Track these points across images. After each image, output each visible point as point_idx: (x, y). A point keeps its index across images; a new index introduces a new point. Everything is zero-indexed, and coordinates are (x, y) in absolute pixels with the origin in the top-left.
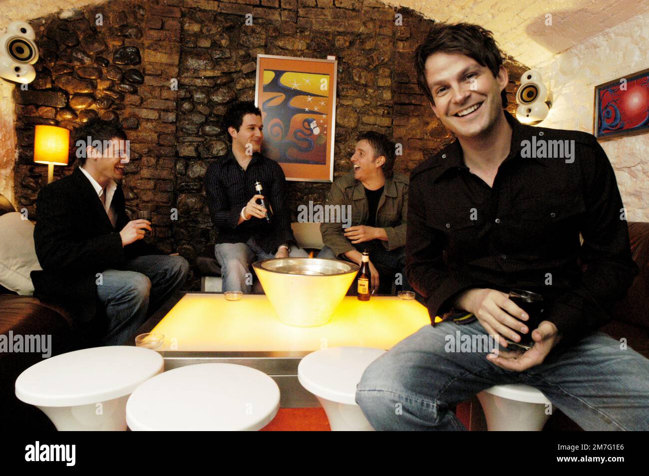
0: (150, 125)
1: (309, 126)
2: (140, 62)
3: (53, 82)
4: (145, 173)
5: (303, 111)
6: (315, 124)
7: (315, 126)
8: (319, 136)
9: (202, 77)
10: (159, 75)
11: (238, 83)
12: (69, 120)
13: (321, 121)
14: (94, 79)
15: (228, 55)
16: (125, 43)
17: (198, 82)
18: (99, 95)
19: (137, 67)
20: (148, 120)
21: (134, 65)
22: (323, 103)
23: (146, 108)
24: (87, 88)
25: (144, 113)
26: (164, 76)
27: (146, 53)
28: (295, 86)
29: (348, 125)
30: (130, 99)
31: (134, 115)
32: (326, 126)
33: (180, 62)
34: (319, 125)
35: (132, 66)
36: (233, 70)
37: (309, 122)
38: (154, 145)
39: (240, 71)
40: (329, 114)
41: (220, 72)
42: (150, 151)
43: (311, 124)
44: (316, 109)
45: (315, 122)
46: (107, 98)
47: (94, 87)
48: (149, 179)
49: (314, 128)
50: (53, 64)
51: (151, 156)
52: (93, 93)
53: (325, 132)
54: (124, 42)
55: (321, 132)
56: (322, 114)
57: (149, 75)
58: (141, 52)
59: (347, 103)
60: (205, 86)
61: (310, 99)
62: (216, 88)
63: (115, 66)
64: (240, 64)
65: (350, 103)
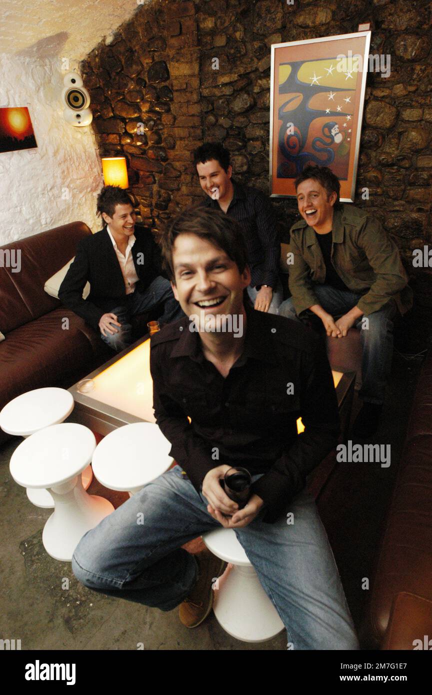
0: (183, 143)
1: (330, 132)
2: (168, 78)
3: (113, 111)
4: (184, 189)
5: (323, 114)
6: (337, 129)
7: (337, 132)
8: (341, 143)
9: (219, 86)
10: (185, 89)
11: (256, 86)
12: (129, 144)
13: (345, 125)
14: (139, 102)
15: (243, 52)
16: (155, 58)
17: (217, 92)
18: (145, 117)
19: (167, 83)
20: (181, 139)
21: (165, 81)
22: (348, 100)
23: (179, 127)
24: (135, 112)
25: (178, 132)
26: (189, 89)
27: (172, 67)
28: (315, 80)
29: (381, 125)
30: (166, 119)
31: (170, 136)
32: (350, 131)
33: (201, 70)
34: (342, 130)
35: (163, 83)
36: (249, 70)
37: (329, 127)
38: (189, 162)
39: (257, 69)
40: (354, 115)
41: (236, 75)
42: (186, 169)
43: (332, 131)
44: (339, 109)
45: (336, 126)
46: (149, 119)
47: (140, 111)
48: (188, 195)
49: (336, 135)
50: (110, 92)
51: (188, 174)
52: (140, 116)
53: (349, 139)
54: (153, 58)
55: (344, 140)
56: (346, 115)
57: (177, 91)
58: (168, 66)
59: (382, 94)
60: (224, 95)
61: (331, 96)
62: (235, 95)
63: (151, 86)
64: (256, 60)
65: (386, 92)
